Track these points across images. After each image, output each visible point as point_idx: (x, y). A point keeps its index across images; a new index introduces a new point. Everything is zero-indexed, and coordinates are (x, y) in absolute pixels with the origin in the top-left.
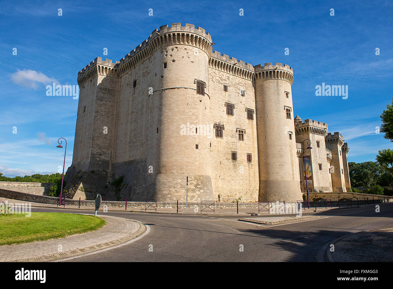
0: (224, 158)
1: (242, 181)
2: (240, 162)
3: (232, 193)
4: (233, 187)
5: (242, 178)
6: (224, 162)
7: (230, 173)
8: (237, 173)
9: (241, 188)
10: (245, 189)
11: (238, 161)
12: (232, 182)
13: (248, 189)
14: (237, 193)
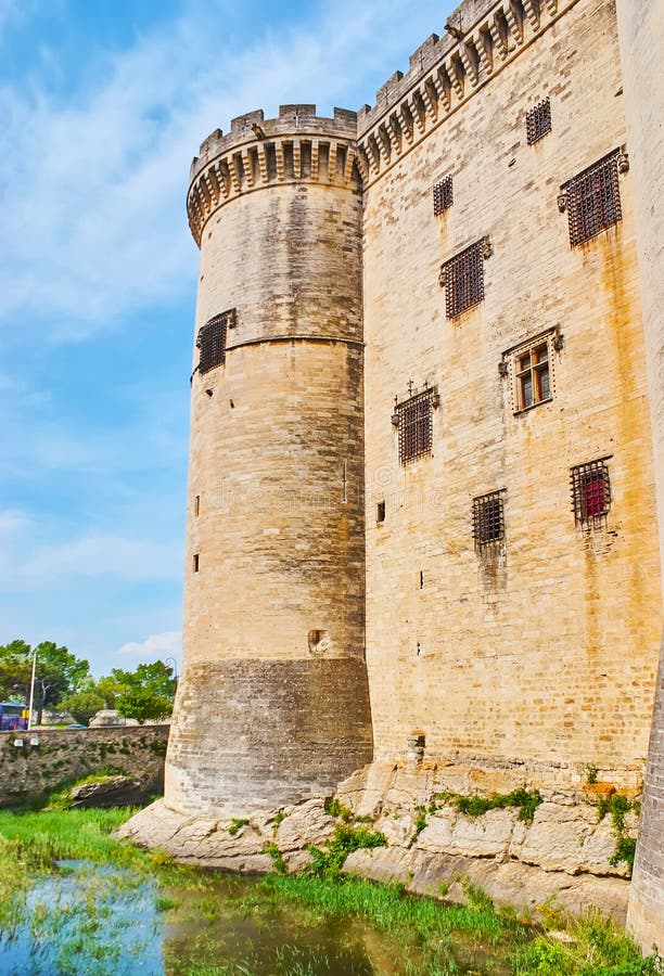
0: (435, 552)
1: (537, 656)
2: (525, 541)
3: (480, 725)
4: (482, 694)
5: (536, 634)
6: (438, 567)
7: (466, 621)
8: (503, 609)
9: (531, 697)
10: (560, 701)
11: (515, 539)
12: (479, 665)
13: (581, 703)
14: (509, 728)
